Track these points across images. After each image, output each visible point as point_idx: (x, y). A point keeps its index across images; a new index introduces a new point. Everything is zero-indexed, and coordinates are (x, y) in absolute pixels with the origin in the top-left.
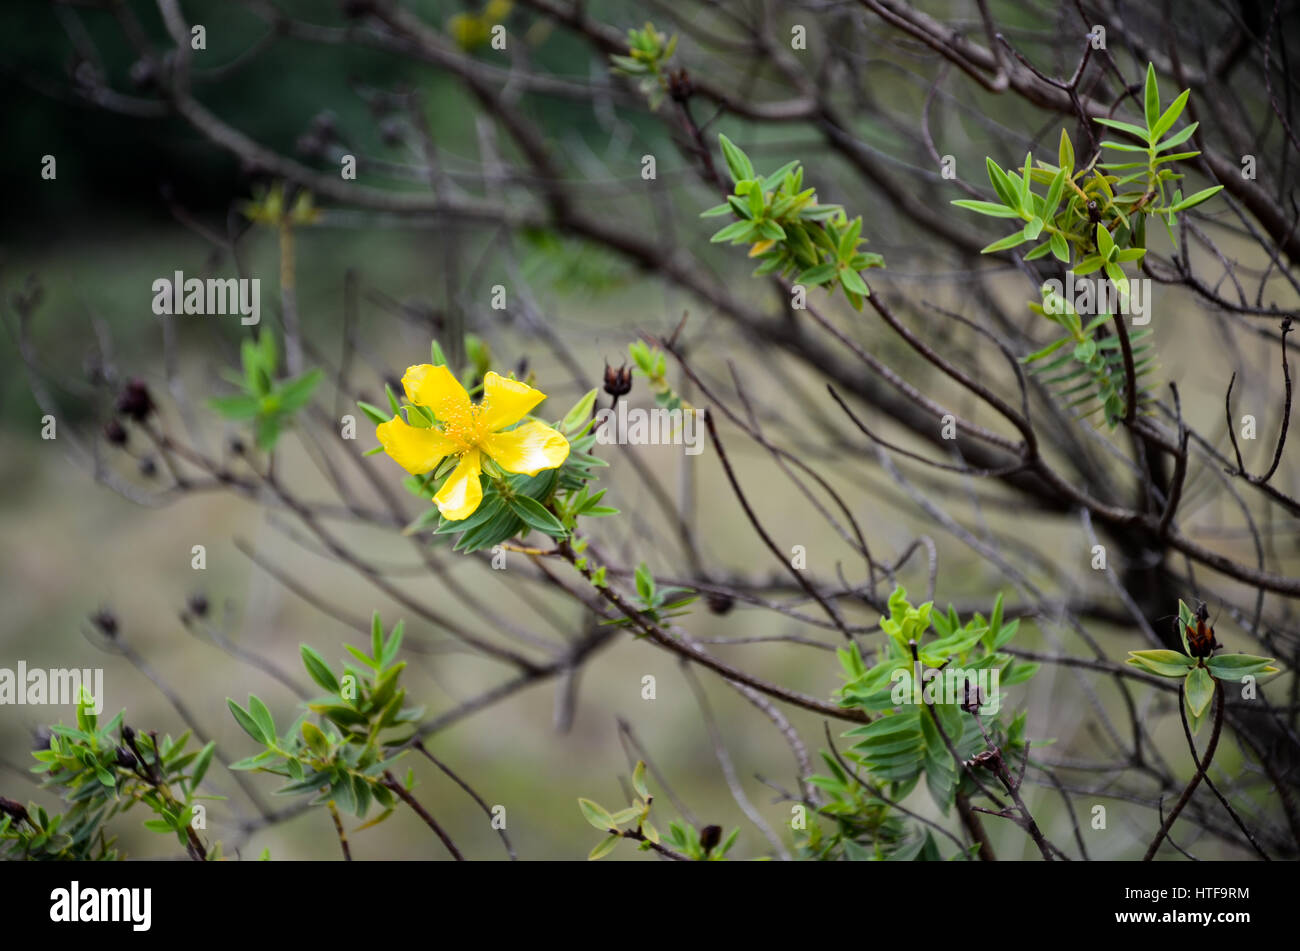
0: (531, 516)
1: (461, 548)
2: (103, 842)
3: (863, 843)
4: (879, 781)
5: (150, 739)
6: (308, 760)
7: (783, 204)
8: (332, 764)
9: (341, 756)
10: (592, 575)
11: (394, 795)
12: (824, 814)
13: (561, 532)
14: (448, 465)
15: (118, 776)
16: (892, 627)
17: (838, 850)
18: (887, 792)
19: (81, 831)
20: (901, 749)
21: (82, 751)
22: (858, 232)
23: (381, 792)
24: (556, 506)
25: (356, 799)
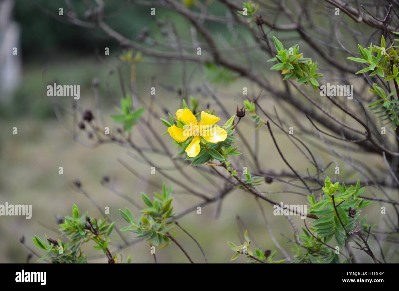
0: (214, 155)
1: (192, 164)
2: (80, 252)
3: (315, 256)
4: (320, 237)
5: (95, 221)
6: (144, 229)
7: (293, 58)
8: (151, 230)
9: (154, 227)
10: (232, 172)
11: (170, 239)
12: (302, 246)
13: (224, 160)
14: (190, 140)
15: (86, 232)
16: (326, 190)
17: (307, 258)
18: (323, 240)
19: (74, 249)
20: (328, 227)
21: (75, 225)
22: (316, 67)
23: (165, 238)
24: (222, 152)
25: (158, 240)
